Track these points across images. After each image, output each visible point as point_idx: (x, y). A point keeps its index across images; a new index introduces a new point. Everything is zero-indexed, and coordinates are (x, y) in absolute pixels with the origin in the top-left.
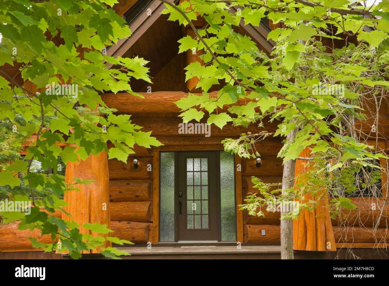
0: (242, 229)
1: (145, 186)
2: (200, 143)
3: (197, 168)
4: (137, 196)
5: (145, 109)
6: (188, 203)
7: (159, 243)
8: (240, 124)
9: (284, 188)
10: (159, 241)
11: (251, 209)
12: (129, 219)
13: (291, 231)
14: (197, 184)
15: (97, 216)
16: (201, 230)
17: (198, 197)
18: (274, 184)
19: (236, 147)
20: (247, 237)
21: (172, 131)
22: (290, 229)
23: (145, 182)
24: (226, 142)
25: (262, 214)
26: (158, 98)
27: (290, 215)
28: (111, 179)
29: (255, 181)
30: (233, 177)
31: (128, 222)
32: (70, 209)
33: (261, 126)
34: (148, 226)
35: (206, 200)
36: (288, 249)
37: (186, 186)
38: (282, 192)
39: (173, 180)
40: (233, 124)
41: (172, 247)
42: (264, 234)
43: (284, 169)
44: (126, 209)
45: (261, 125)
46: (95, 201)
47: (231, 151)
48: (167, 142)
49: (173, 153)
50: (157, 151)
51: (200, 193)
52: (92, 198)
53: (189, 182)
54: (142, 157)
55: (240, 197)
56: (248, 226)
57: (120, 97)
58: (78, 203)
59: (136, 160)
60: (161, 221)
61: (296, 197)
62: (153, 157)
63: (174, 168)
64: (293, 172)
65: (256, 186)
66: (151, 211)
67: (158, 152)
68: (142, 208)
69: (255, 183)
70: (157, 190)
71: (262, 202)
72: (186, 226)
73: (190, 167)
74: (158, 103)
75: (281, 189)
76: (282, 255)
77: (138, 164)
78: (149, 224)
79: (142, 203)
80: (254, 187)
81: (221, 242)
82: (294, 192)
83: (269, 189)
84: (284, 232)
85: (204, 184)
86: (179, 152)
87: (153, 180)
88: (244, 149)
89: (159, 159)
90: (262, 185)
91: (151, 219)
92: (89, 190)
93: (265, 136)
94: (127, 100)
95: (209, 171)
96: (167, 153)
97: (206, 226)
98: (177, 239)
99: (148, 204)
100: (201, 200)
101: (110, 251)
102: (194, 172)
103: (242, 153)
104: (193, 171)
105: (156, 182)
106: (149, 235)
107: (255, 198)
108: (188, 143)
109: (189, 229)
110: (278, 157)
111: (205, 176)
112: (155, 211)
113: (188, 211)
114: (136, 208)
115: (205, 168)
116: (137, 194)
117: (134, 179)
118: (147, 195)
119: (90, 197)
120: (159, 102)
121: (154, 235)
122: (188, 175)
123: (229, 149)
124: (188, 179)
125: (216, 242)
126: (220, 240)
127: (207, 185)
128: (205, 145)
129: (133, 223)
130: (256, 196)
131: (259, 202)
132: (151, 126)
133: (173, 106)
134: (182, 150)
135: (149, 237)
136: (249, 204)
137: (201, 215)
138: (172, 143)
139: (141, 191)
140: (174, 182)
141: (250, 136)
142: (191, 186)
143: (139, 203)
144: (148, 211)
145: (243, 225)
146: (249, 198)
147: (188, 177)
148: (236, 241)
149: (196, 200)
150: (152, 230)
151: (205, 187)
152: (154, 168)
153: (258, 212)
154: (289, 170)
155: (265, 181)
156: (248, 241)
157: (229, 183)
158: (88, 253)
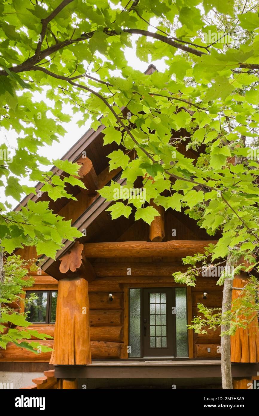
0: (192, 348)
1: (118, 314)
2: (160, 281)
3: (158, 301)
4: (112, 322)
5: (117, 255)
6: (151, 328)
7: (129, 358)
8: (188, 263)
9: (223, 311)
10: (129, 357)
11: (197, 329)
12: (106, 340)
14: (158, 313)
15: (80, 336)
16: (161, 349)
17: (158, 323)
18: (215, 309)
20: (197, 353)
22: (228, 344)
23: (118, 311)
24: (176, 275)
25: (205, 332)
26: (127, 246)
27: (228, 332)
28: (91, 309)
29: (200, 307)
30: (186, 308)
31: (105, 342)
32: (59, 331)
33: (204, 264)
34: (120, 346)
35: (165, 325)
36: (227, 360)
37: (149, 315)
38: (222, 316)
40: (183, 263)
41: (138, 362)
42: (210, 351)
43: (223, 297)
44: (104, 332)
46: (79, 324)
47: (180, 281)
48: (134, 281)
49: (139, 290)
51: (160, 320)
52: (76, 322)
53: (152, 311)
54: (115, 293)
56: (197, 345)
57: (98, 246)
58: (65, 326)
59: (111, 295)
60: (130, 342)
61: (232, 318)
62: (124, 292)
63: (140, 301)
64: (230, 299)
65: (201, 310)
66: (122, 333)
67: (128, 289)
68: (115, 332)
69: (200, 309)
70: (127, 317)
71: (206, 323)
72: (149, 346)
73: (152, 300)
74: (126, 250)
75: (221, 313)
76: (222, 365)
77: (113, 297)
78: (121, 343)
79: (116, 327)
81: (176, 358)
82: (231, 314)
83: (211, 313)
84: (223, 348)
85: (163, 313)
86: (144, 288)
87: (124, 310)
88: (190, 280)
89: (128, 294)
90: (206, 310)
91: (122, 339)
92: (74, 316)
94: (103, 247)
95: (167, 303)
96: (135, 290)
97: (165, 345)
98: (142, 356)
99: (120, 328)
100: (161, 325)
102: (155, 304)
103: (189, 283)
105: (126, 311)
106: (121, 352)
107: (200, 320)
108: (151, 281)
109: (151, 348)
110: (217, 284)
111: (164, 307)
112: (126, 334)
113: (151, 334)
114: (111, 332)
115: (164, 301)
116: (112, 321)
117: (110, 309)
118: (119, 321)
119: (75, 321)
120: (128, 249)
121: (124, 352)
122: (150, 306)
123: (178, 280)
124: (151, 309)
125: (172, 357)
126: (175, 356)
128: (163, 283)
129: (109, 343)
131: (203, 323)
132: (122, 269)
133: (139, 252)
134: (146, 287)
135: (121, 353)
136: (195, 325)
137: (161, 337)
138: (138, 281)
139: (115, 318)
140: (140, 311)
141: (195, 269)
142: (153, 314)
143: (114, 328)
144: (120, 334)
145: (194, 344)
146: (196, 320)
147: (151, 308)
148: (188, 357)
149: (157, 325)
150: (123, 349)
151: (164, 315)
152: (125, 301)
153: (202, 331)
154: (227, 298)
155: (208, 306)
156: (197, 357)
157: (182, 312)
158: (73, 364)
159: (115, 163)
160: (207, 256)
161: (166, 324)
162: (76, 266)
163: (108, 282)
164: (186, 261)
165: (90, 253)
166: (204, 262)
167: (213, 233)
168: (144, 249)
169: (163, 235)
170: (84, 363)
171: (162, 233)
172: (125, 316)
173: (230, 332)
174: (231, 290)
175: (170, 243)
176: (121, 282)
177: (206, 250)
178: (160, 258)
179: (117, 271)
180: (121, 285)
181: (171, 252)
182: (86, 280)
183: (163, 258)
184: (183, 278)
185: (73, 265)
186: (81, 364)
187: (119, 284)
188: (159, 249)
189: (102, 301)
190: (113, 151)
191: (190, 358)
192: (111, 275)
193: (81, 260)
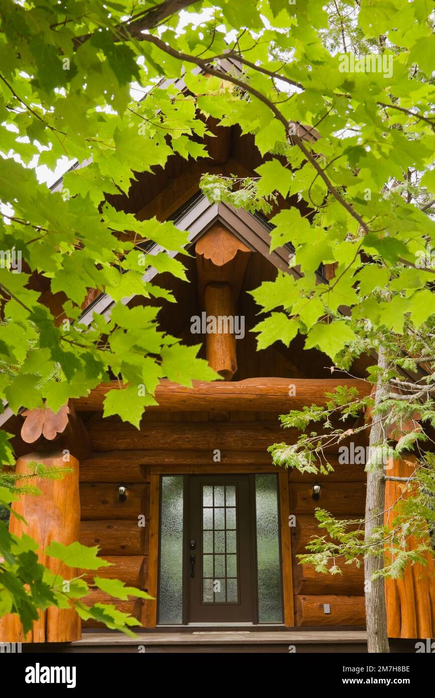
0: (292, 603)
1: (136, 530)
2: (224, 461)
3: (219, 502)
4: (123, 547)
6: (204, 559)
7: (158, 626)
8: (293, 425)
9: (368, 526)
10: (158, 623)
11: (319, 563)
13: (383, 602)
14: (220, 528)
16: (226, 605)
17: (220, 549)
18: (352, 522)
19: (292, 456)
20: (301, 616)
21: (180, 443)
22: (381, 598)
24: (275, 449)
25: (338, 570)
27: (384, 572)
28: (83, 519)
29: (321, 517)
30: (277, 516)
33: (328, 427)
35: (234, 554)
36: (379, 633)
37: (201, 531)
38: (366, 535)
39: (181, 521)
40: (281, 425)
41: (178, 634)
43: (367, 496)
45: (327, 425)
47: (285, 462)
48: (172, 460)
49: (182, 478)
50: (157, 474)
51: (224, 542)
53: (207, 524)
54: (132, 484)
55: (288, 549)
56: (301, 597)
59: (122, 488)
60: (161, 589)
62: (149, 483)
63: (182, 502)
64: (381, 502)
65: (324, 524)
66: (145, 571)
67: (159, 476)
68: (130, 567)
69: (321, 520)
70: (156, 537)
71: (336, 551)
72: (202, 598)
73: (207, 500)
75: (364, 530)
76: (369, 645)
77: (127, 494)
79: (131, 558)
80: (320, 526)
81: (258, 625)
82: (390, 533)
83: (345, 529)
84: (370, 604)
85: (230, 528)
86: (191, 475)
87: (149, 521)
88: (306, 460)
89: (158, 487)
90: (333, 523)
91: (145, 583)
92: (47, 534)
93: (340, 438)
95: (238, 507)
96: (172, 478)
97: (233, 597)
98: (186, 620)
99: (141, 559)
100: (226, 554)
101: (103, 610)
102: (214, 507)
103: (304, 466)
104: (212, 506)
105: (154, 523)
106: (141, 612)
107: (323, 544)
109: (206, 603)
111: (232, 514)
112: (152, 571)
113: (204, 572)
114: (122, 567)
115: (232, 501)
116: (123, 544)
117: (119, 518)
118: (138, 545)
121: (148, 613)
122: (204, 513)
123: (281, 460)
124: (204, 519)
125: (250, 624)
126: (256, 621)
127: (234, 530)
130: (324, 541)
131: (330, 552)
132: (147, 434)
133: (184, 401)
134: (196, 473)
135: (141, 616)
136: (313, 555)
137: (226, 578)
138: (181, 461)
139: (130, 538)
140: (182, 524)
141: (314, 438)
142: (209, 530)
143: (127, 559)
144: (140, 571)
145: (294, 595)
146: (314, 544)
147: (204, 516)
148: (284, 623)
149: (218, 554)
150: (145, 605)
151: (231, 532)
152: (151, 502)
153: (331, 568)
154: (375, 498)
155: (337, 515)
156: (303, 623)
157: (270, 525)
158: (42, 641)
159: (282, 235)
160: (330, 412)
161: (235, 552)
162: (55, 428)
163: (118, 461)
164: (289, 420)
165: (85, 402)
166: (326, 423)
167: (347, 365)
168: (196, 396)
169: (233, 367)
170: (66, 639)
171: (232, 363)
172: (150, 533)
173: (393, 571)
174: (383, 481)
175: (248, 383)
176: (145, 460)
177: (329, 400)
178: (224, 413)
179: (136, 440)
180: (146, 468)
181: (250, 400)
182: (75, 457)
183: (230, 413)
184: (291, 457)
185: (49, 427)
186: (59, 641)
187: (140, 465)
188: (225, 395)
189: (104, 502)
190: (282, 211)
191: (288, 626)
192: (123, 446)
193: (66, 415)
